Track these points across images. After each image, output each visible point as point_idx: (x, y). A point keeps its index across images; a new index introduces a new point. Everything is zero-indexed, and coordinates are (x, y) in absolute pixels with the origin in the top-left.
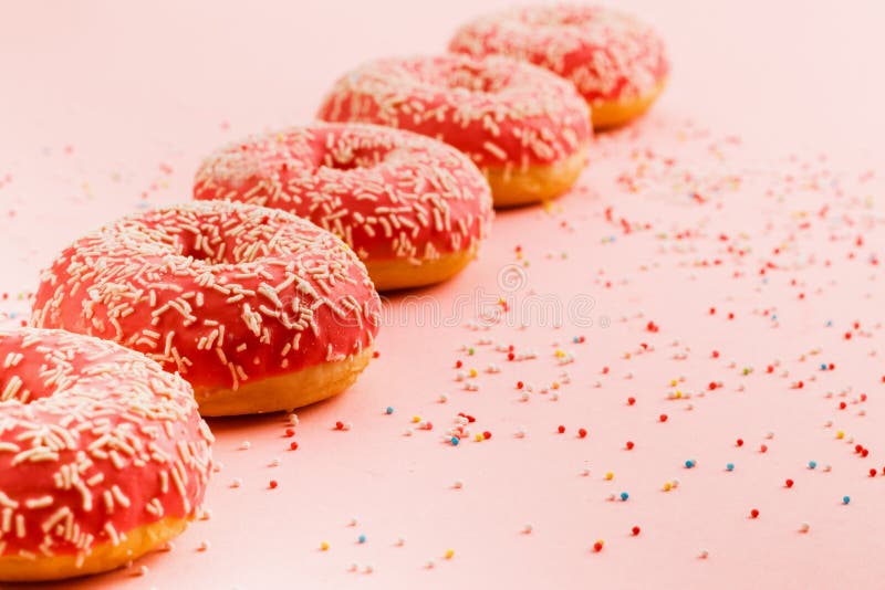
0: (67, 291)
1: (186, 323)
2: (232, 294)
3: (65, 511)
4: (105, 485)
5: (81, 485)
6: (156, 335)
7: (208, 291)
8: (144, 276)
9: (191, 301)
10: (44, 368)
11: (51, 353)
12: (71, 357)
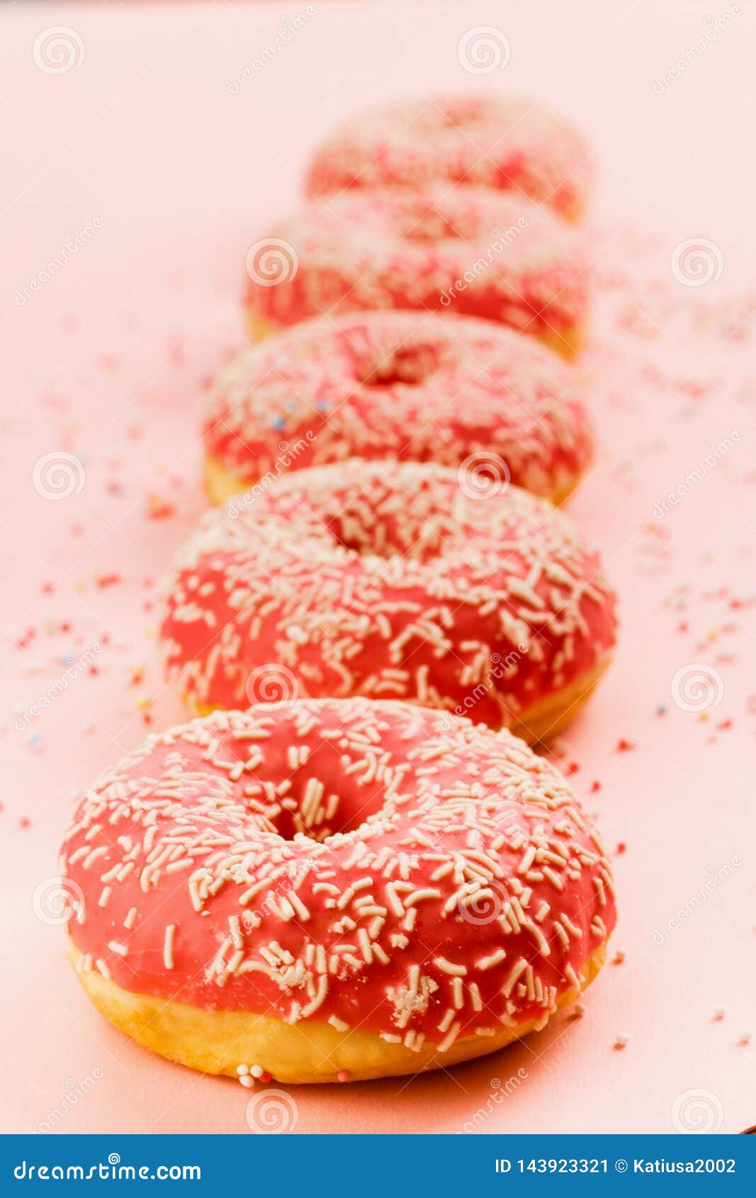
0: (242, 631)
1: (439, 653)
2: (483, 603)
3: (522, 964)
4: (552, 916)
5: (528, 922)
6: (403, 675)
7: (453, 604)
8: (355, 596)
9: (437, 620)
10: (345, 759)
11: (344, 737)
12: (377, 738)
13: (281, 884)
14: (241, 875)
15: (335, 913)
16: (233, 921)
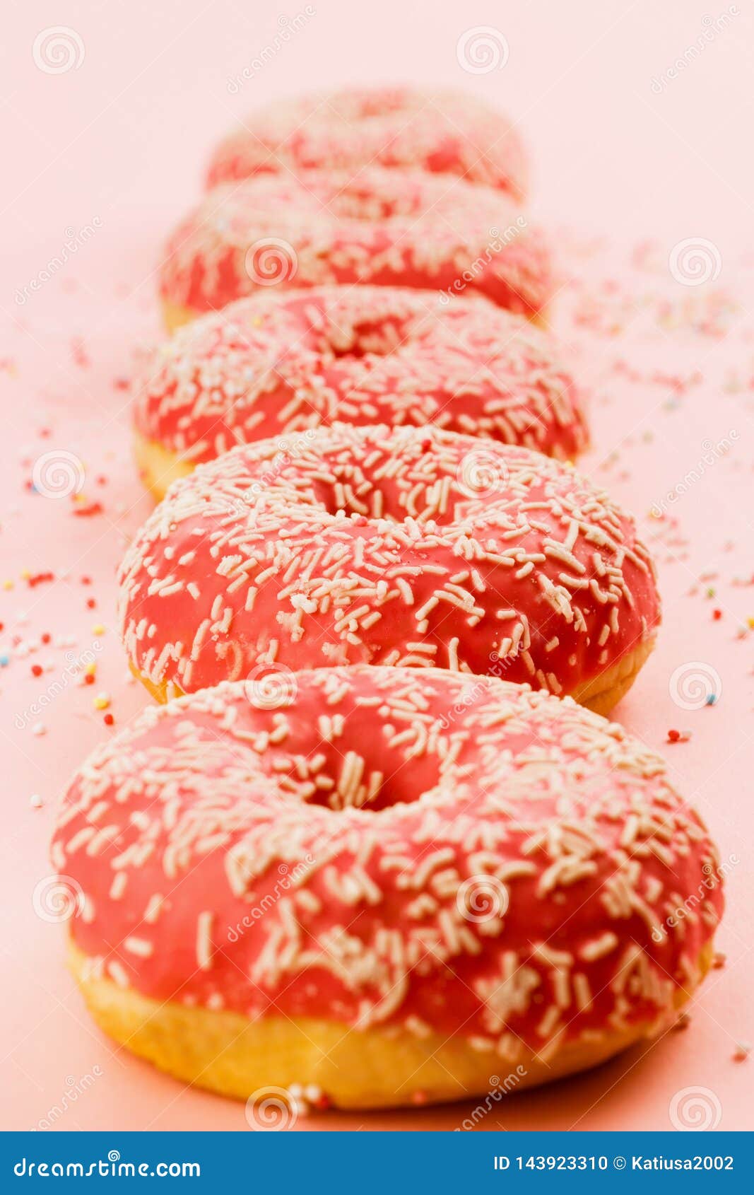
0: (234, 603)
1: (472, 621)
2: (518, 565)
3: (635, 953)
4: (664, 897)
6: (431, 648)
7: (484, 565)
8: (368, 558)
9: (467, 584)
10: (388, 729)
11: (384, 704)
12: (424, 704)
13: (343, 861)
14: (291, 851)
15: (411, 894)
16: (285, 907)
